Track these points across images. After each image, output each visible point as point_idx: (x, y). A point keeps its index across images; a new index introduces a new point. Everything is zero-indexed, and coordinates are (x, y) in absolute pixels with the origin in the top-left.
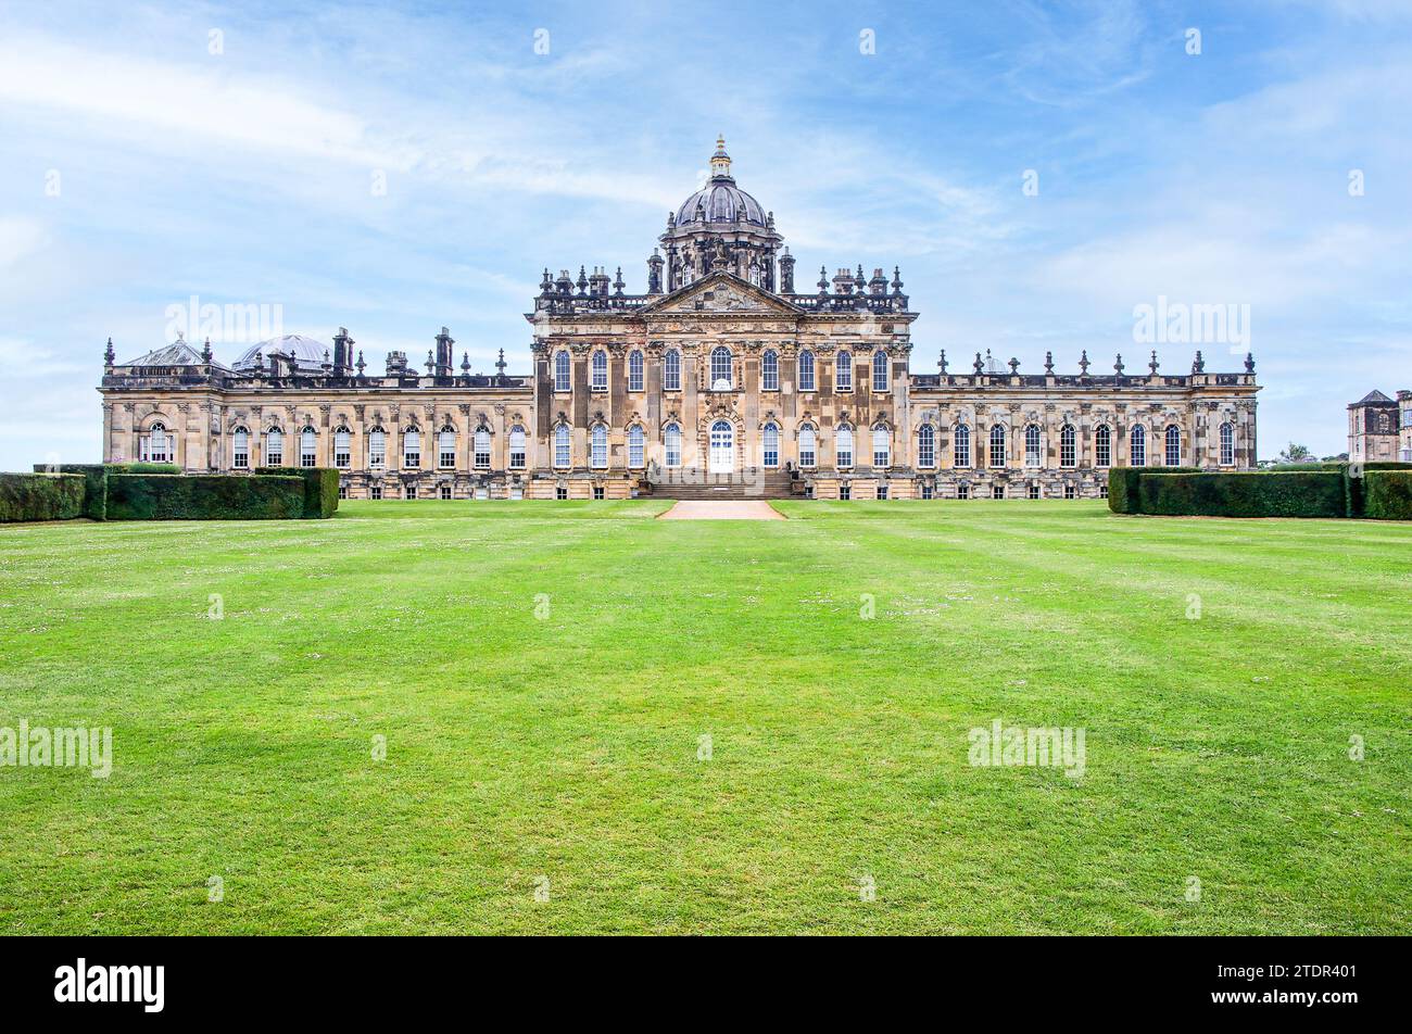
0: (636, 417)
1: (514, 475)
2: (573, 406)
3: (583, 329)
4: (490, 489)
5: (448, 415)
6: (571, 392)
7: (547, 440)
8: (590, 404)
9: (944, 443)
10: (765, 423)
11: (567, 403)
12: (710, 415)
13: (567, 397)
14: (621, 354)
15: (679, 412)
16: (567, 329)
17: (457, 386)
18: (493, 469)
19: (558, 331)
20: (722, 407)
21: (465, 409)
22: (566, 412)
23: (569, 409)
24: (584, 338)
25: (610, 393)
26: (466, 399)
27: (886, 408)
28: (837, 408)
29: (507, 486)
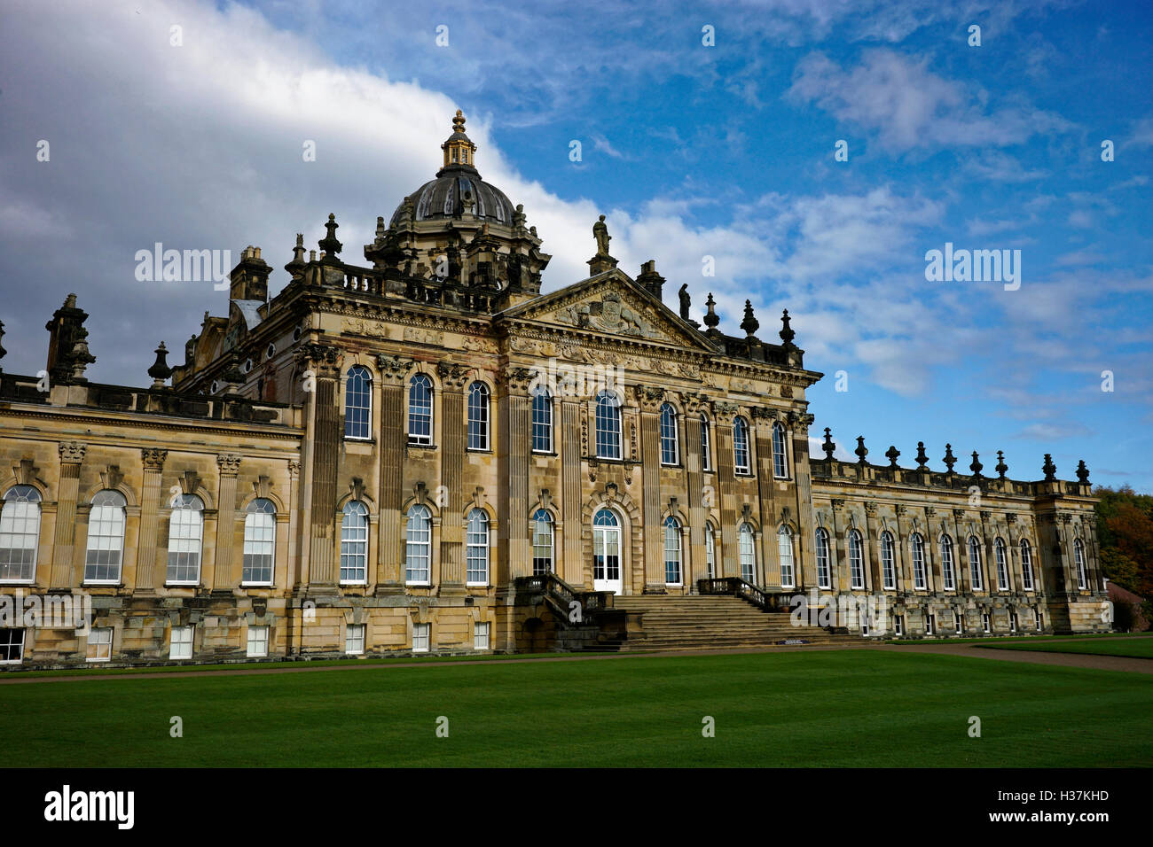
0: (481, 495)
1: (255, 600)
2: (377, 469)
3: (397, 331)
4: (202, 630)
5: (115, 468)
6: (373, 442)
7: (329, 529)
8: (407, 468)
9: (841, 555)
10: (666, 515)
11: (367, 461)
12: (596, 497)
13: (366, 450)
14: (459, 385)
15: (554, 490)
16: (371, 326)
17: (140, 410)
18: (209, 586)
19: (354, 329)
20: (614, 486)
21: (154, 458)
22: (364, 477)
23: (370, 474)
24: (400, 348)
25: (439, 450)
26: (160, 437)
27: (791, 503)
28: (739, 499)
29: (239, 622)
